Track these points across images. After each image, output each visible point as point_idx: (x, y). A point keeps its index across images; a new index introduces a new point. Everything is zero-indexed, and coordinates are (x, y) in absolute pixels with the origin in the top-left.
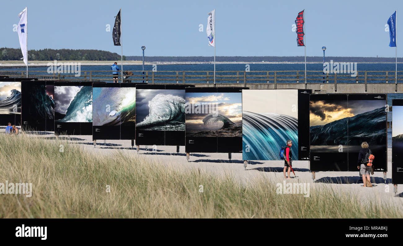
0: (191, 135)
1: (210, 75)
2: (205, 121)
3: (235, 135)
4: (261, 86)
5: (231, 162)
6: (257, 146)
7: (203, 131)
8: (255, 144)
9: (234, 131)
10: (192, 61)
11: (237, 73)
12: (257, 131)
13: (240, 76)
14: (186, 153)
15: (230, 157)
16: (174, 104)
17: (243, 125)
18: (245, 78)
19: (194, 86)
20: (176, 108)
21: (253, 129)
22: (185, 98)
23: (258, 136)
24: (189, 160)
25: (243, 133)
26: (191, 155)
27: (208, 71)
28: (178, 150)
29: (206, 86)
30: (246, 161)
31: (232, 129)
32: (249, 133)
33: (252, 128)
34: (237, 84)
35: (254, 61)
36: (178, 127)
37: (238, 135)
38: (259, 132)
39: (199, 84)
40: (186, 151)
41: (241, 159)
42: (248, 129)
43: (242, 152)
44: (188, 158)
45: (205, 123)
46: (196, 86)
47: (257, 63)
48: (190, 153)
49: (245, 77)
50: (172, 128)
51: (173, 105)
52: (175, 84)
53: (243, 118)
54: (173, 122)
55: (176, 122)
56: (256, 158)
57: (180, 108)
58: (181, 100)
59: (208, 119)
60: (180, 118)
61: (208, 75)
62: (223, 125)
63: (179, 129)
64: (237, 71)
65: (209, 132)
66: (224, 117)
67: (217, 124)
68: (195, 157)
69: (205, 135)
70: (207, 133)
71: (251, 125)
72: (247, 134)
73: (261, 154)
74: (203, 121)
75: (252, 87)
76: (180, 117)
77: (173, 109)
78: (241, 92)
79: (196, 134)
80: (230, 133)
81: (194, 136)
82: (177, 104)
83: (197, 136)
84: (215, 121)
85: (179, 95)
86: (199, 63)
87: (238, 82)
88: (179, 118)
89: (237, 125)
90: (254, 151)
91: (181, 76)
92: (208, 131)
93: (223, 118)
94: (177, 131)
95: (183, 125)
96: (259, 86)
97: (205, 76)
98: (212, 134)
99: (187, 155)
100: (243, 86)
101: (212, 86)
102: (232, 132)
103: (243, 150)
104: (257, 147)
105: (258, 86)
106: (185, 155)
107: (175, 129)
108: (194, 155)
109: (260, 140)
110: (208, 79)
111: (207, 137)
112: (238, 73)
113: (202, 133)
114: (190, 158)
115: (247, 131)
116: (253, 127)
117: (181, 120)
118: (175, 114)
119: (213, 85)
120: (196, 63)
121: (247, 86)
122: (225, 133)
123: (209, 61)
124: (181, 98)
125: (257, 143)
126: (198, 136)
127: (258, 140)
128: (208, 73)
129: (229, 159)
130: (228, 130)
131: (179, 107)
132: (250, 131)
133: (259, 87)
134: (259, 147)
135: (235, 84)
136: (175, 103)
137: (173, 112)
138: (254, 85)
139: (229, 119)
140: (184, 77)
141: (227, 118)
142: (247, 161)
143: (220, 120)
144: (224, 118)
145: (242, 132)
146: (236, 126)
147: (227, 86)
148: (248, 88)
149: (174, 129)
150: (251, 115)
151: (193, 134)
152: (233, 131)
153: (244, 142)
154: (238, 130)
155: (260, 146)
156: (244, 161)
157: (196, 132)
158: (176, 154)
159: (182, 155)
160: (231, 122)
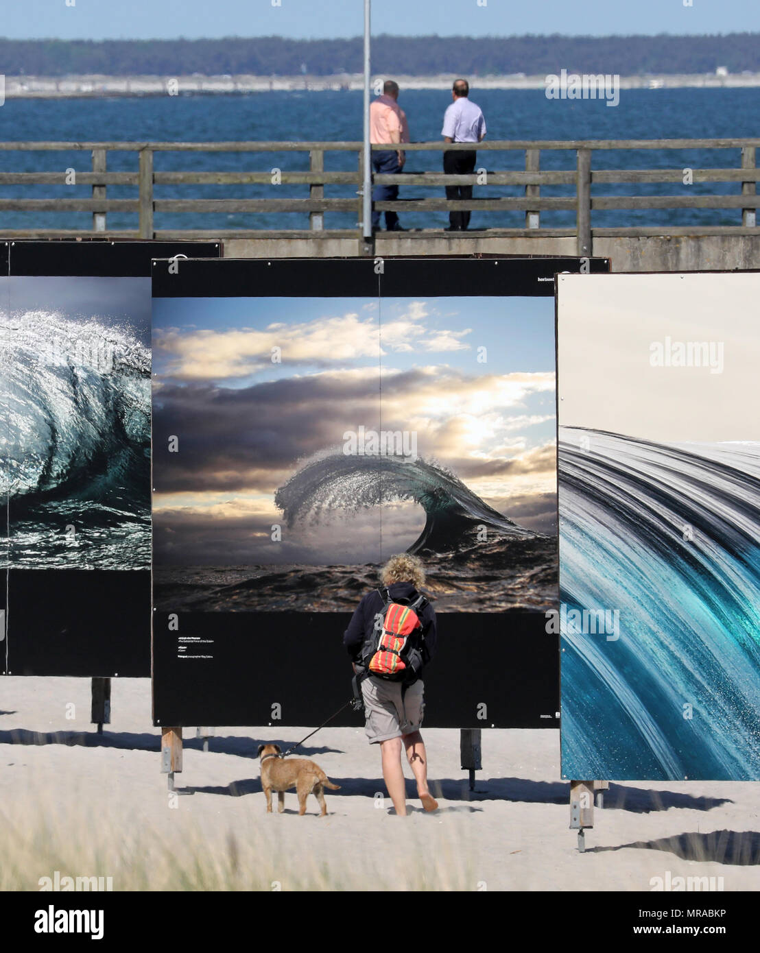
0: (189, 599)
1: (334, 175)
2: (292, 502)
3: (509, 597)
4: (699, 249)
5: (475, 791)
6: (665, 676)
7: (277, 570)
8: (648, 666)
9: (499, 566)
10: (210, 72)
11: (529, 153)
12: (666, 571)
13: (552, 176)
14: (158, 731)
15: (471, 758)
16: (74, 382)
17: (563, 526)
18: (581, 195)
19: (213, 249)
20: (84, 409)
21: (634, 557)
22: (146, 338)
23: (671, 605)
24: (182, 780)
25: (564, 582)
26: (196, 744)
27: (318, 144)
28: (100, 711)
29: (302, 250)
30: (589, 784)
31: (481, 557)
32: (608, 583)
33: (626, 549)
34: (528, 235)
35: (658, 71)
36: (98, 542)
37: (529, 601)
38: (677, 580)
39: (253, 237)
40: (155, 717)
41: (551, 774)
42: (598, 555)
43: (555, 724)
44: (175, 769)
45: (290, 516)
46: (234, 252)
47: (674, 82)
48: (189, 732)
49: (581, 182)
50: (61, 549)
51: (63, 384)
52: (79, 234)
53: (564, 479)
54: (62, 508)
55: (84, 507)
56: (656, 763)
57: (116, 407)
58: (119, 348)
59: (315, 487)
60: (117, 480)
61: (318, 173)
62: (422, 527)
63: (110, 558)
64: (529, 143)
65: (321, 575)
66: (432, 471)
67: (381, 523)
68: (223, 755)
69: (291, 602)
70: (308, 584)
71: (619, 528)
72: (591, 593)
73: (697, 738)
74: (280, 502)
75: (635, 258)
76: (115, 470)
77: (65, 412)
78: (550, 290)
79: (228, 590)
80: (472, 587)
81: (217, 608)
82: (91, 378)
83: (236, 604)
84: (365, 498)
85: (111, 317)
86: (258, 85)
87: (534, 220)
88: (109, 479)
89: (523, 530)
90: (644, 714)
91: (122, 176)
92: (314, 570)
93: (423, 477)
94: (97, 572)
95: (134, 532)
96: (686, 248)
97: (297, 178)
98: (343, 593)
99: (168, 741)
100: (568, 247)
101: (346, 249)
102: (487, 579)
103: (562, 705)
104: (662, 682)
105: (677, 251)
106: (151, 744)
107: (82, 559)
108: (218, 746)
109: (688, 640)
110: (318, 196)
111: (310, 614)
112: (532, 156)
113: (277, 583)
114: (186, 766)
115: (595, 572)
116: (633, 539)
117: (121, 493)
118: (77, 450)
119: (357, 241)
120: (240, 87)
121: (601, 249)
122: (439, 588)
123: (330, 72)
124: (120, 338)
125: (661, 655)
126: (243, 609)
127: (673, 634)
128: (317, 158)
129: (465, 774)
130: (460, 560)
131: (105, 398)
132: (614, 570)
133: (683, 255)
134: (681, 687)
135: (514, 236)
136: (81, 374)
137: (66, 440)
138: (650, 242)
139: (463, 489)
140: (147, 186)
141: (448, 480)
142: (598, 785)
143: (401, 494)
144: (431, 480)
145: (551, 578)
146: (512, 534)
147: (454, 252)
148: (600, 266)
149: (72, 555)
150: (626, 454)
151: (207, 594)
152: (497, 573)
153: (570, 650)
154: (529, 563)
155: (689, 677)
156: (574, 784)
157: (232, 579)
158: (90, 740)
159: (130, 747)
160: (477, 503)
